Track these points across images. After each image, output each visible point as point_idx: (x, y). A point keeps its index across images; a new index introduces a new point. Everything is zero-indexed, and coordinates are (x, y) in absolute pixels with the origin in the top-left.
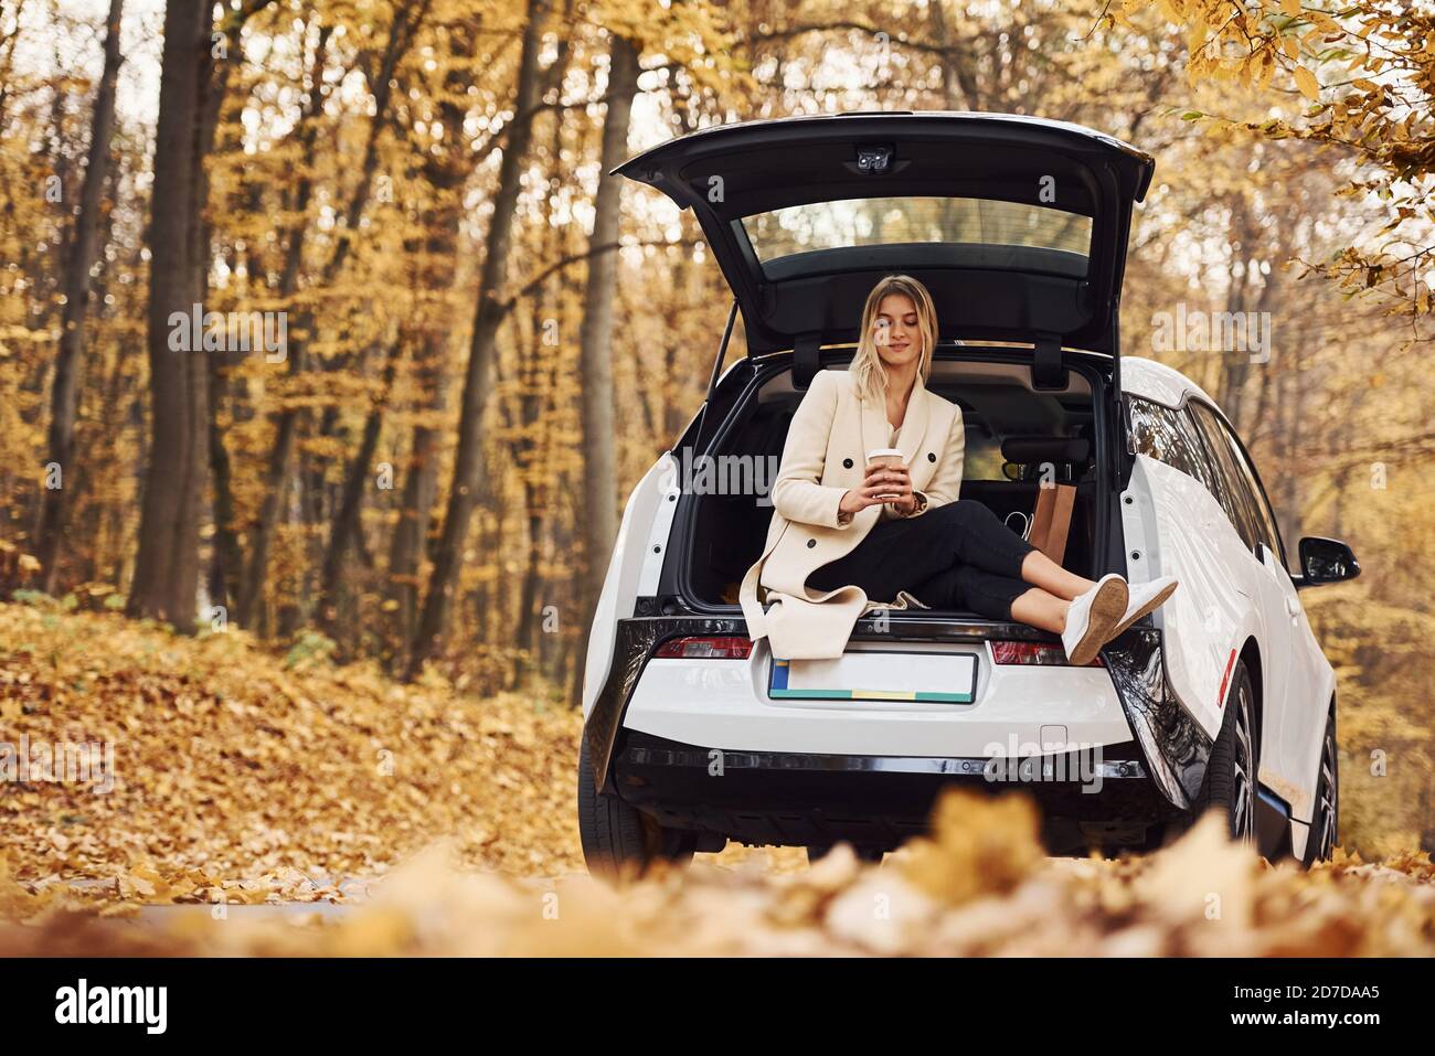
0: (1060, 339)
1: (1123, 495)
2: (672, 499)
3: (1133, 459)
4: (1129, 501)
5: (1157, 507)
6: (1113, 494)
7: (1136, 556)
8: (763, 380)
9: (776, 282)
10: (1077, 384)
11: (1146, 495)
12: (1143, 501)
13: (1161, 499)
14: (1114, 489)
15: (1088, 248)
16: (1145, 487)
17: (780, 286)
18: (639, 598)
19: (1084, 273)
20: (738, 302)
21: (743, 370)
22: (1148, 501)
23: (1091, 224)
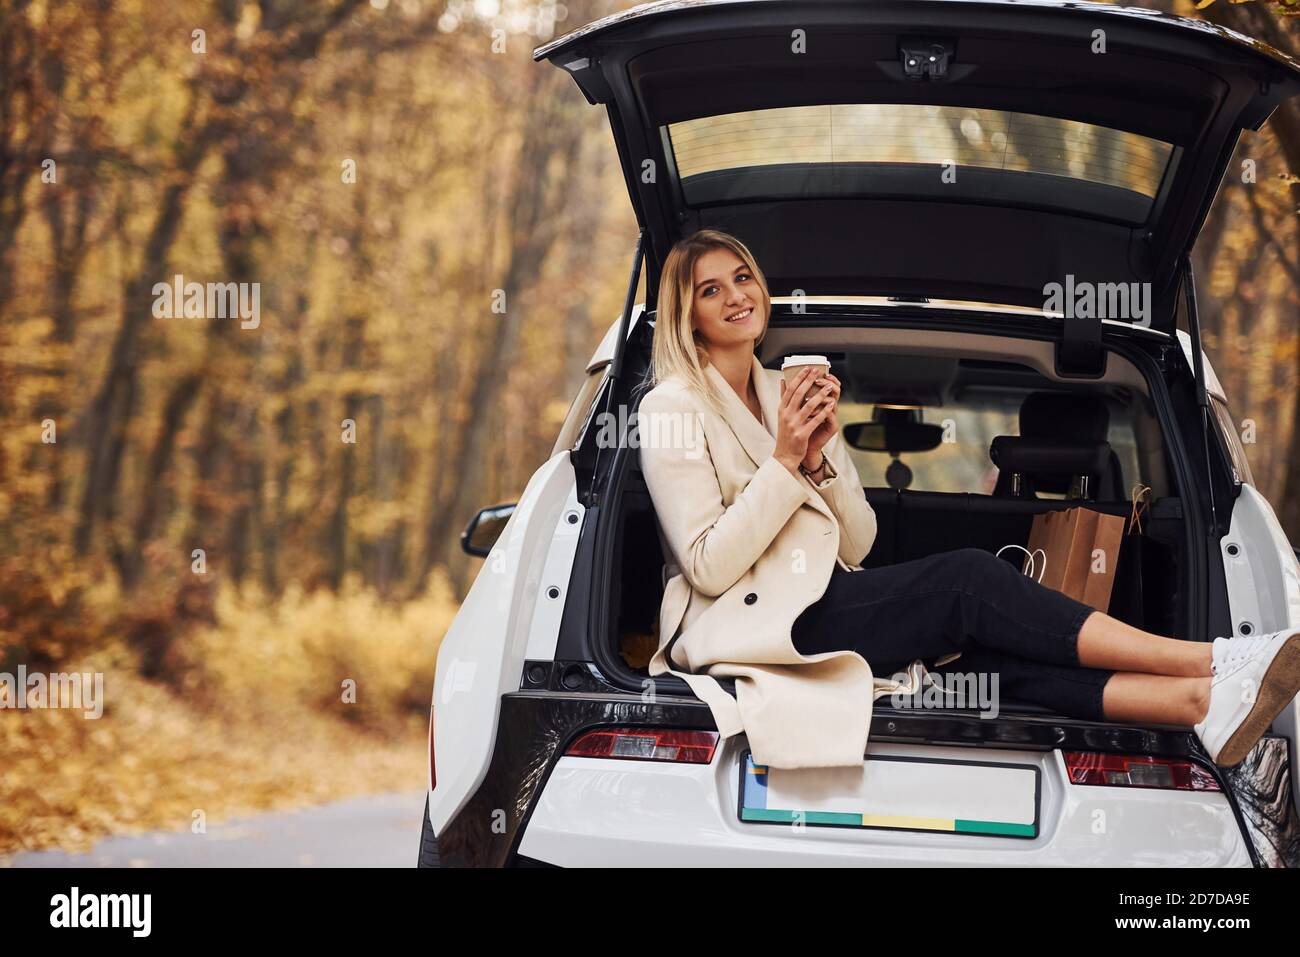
1: (1225, 542)
2: (573, 519)
4: (1233, 550)
6: (1209, 539)
9: (699, 207)
10: (1117, 370)
17: (706, 214)
18: (527, 662)
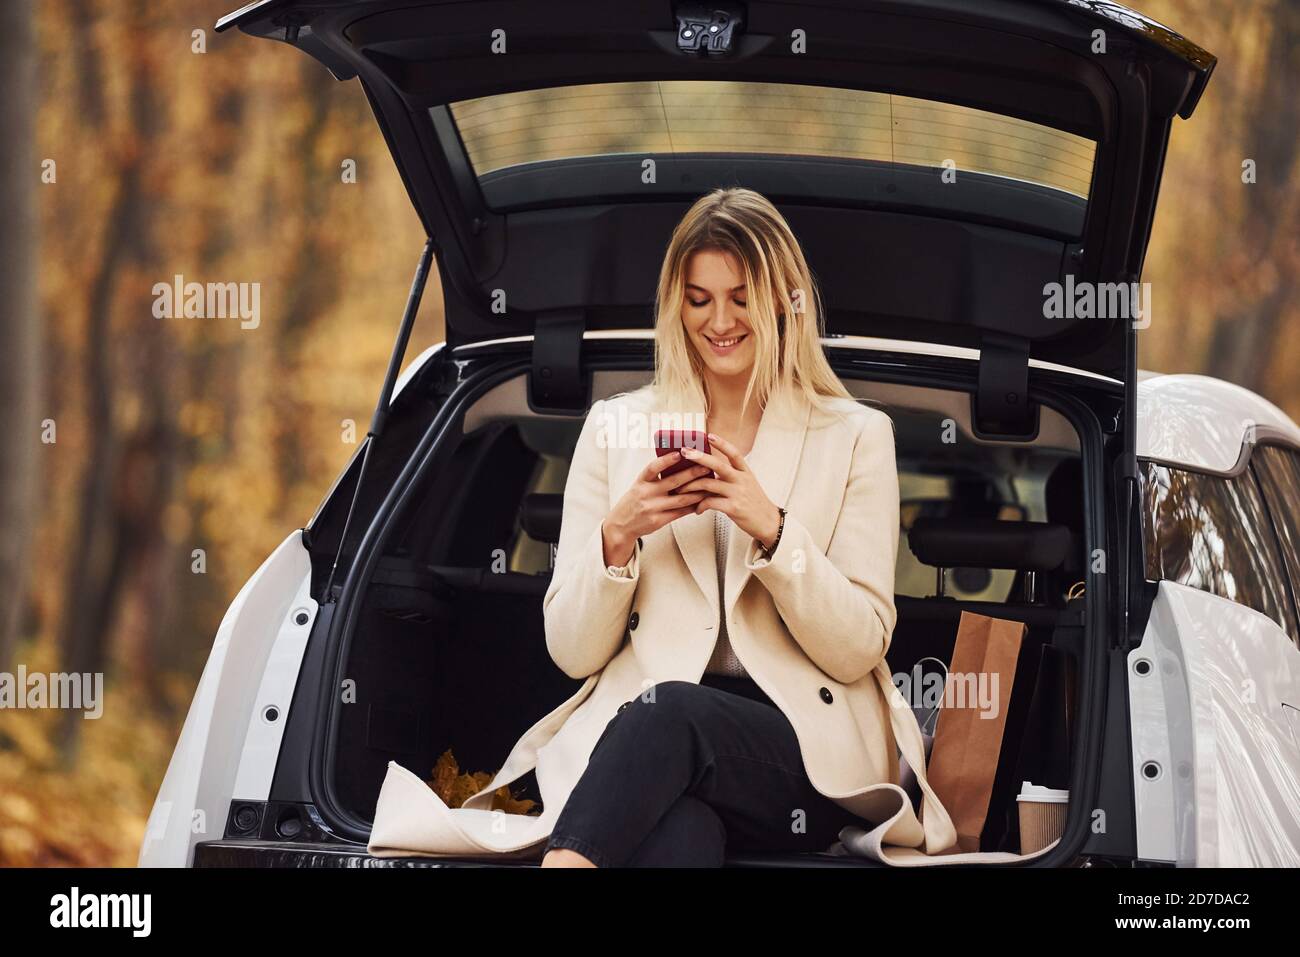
0: (1027, 348)
1: (1133, 657)
2: (302, 619)
3: (1154, 591)
4: (1143, 668)
5: (1193, 682)
6: (1115, 654)
7: (1151, 771)
8: (473, 394)
9: (506, 211)
10: (1054, 430)
11: (1176, 659)
12: (1168, 668)
13: (1201, 671)
14: (1116, 643)
15: (1087, 188)
16: (1173, 642)
17: (515, 220)
18: (234, 802)
19: (1076, 230)
20: (433, 247)
21: (437, 371)
22: (1177, 669)
23: (1091, 155)
